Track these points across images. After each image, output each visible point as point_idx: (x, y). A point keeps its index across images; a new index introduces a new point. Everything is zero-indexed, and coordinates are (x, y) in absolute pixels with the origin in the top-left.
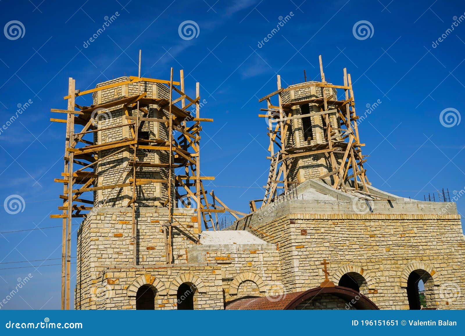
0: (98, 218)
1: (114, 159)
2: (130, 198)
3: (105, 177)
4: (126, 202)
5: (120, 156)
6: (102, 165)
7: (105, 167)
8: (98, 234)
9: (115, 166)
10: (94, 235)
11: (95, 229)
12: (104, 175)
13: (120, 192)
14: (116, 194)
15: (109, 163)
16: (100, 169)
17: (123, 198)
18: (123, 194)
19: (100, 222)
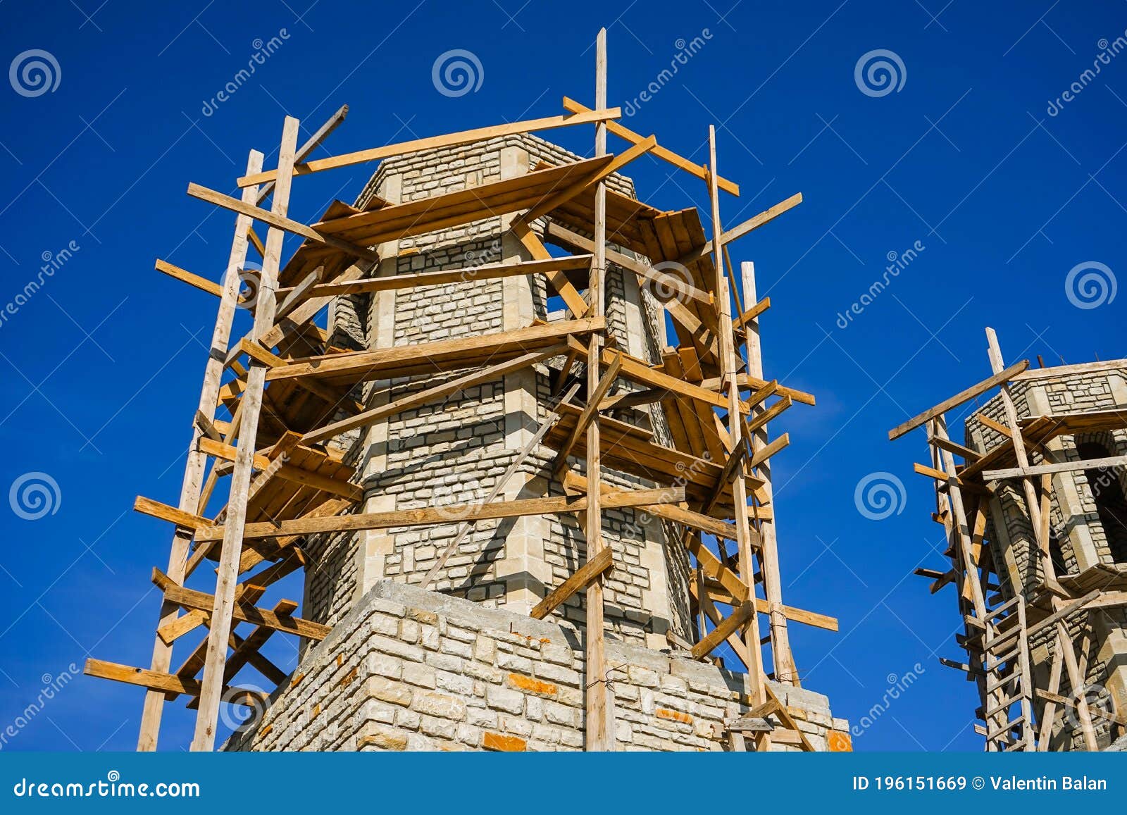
0: (410, 629)
1: (457, 424)
2: (540, 589)
3: (401, 497)
4: (522, 602)
5: (487, 409)
6: (386, 448)
7: (406, 454)
8: (405, 716)
9: (462, 451)
10: (384, 713)
11: (391, 683)
12: (400, 488)
13: (488, 558)
14: (463, 571)
15: (427, 439)
16: (377, 466)
17: (506, 585)
18: (501, 569)
19: (416, 653)
